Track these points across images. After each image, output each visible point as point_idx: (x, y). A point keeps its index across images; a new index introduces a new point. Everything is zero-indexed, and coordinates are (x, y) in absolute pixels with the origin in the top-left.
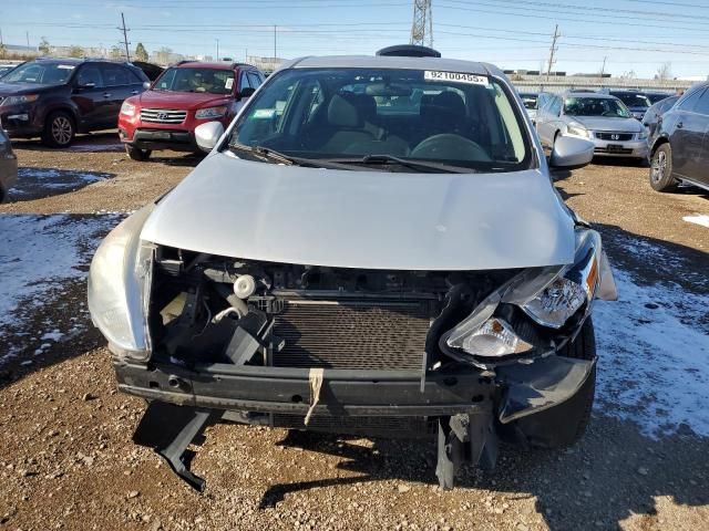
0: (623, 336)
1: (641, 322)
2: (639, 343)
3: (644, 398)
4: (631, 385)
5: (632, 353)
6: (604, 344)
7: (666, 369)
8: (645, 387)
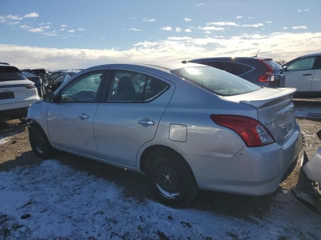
0: (36, 189)
1: (29, 203)
2: (27, 189)
3: (21, 172)
4: (26, 174)
5: (30, 184)
6: (42, 182)
7: (14, 184)
8: (21, 176)
